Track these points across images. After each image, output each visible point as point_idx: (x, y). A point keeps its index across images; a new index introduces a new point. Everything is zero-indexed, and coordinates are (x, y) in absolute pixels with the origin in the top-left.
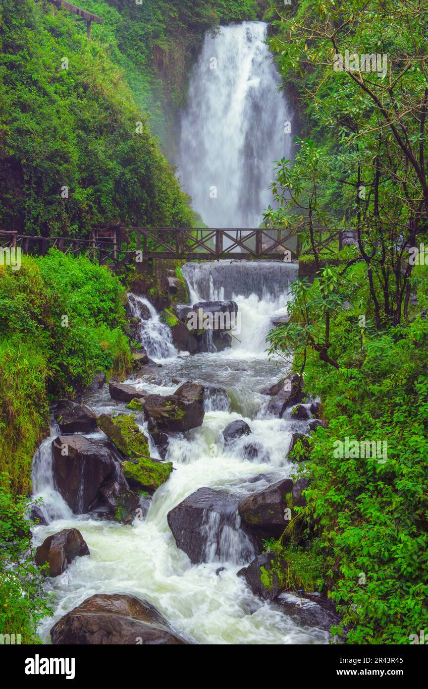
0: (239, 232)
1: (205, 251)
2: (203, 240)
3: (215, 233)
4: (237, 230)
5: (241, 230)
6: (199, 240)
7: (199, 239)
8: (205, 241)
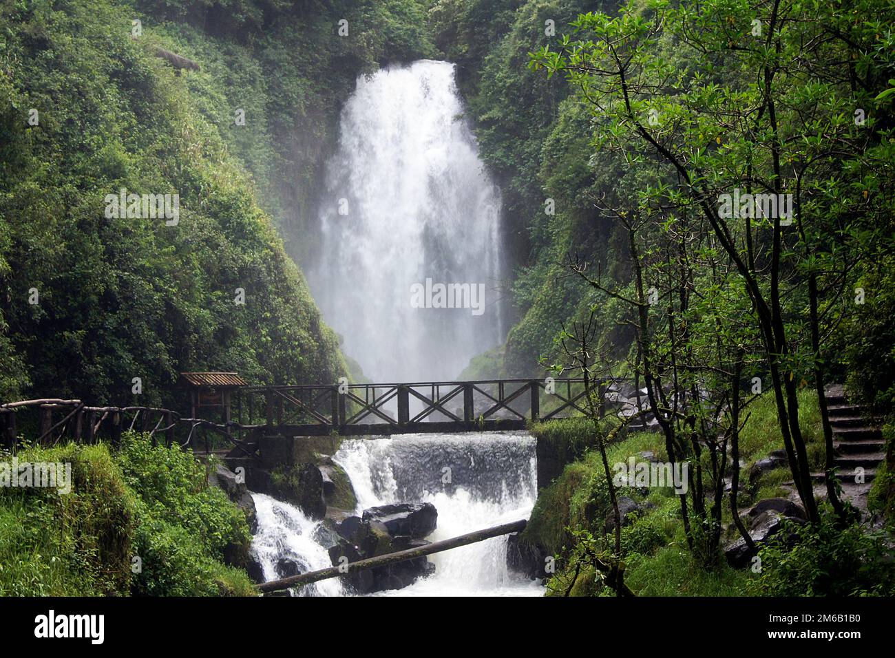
0: (435, 387)
1: (380, 421)
2: (377, 405)
3: (396, 390)
4: (433, 384)
5: (438, 384)
6: (369, 404)
7: (370, 401)
8: (379, 406)
